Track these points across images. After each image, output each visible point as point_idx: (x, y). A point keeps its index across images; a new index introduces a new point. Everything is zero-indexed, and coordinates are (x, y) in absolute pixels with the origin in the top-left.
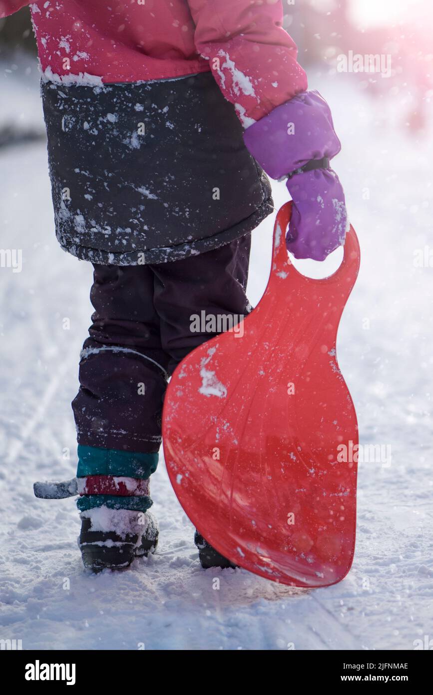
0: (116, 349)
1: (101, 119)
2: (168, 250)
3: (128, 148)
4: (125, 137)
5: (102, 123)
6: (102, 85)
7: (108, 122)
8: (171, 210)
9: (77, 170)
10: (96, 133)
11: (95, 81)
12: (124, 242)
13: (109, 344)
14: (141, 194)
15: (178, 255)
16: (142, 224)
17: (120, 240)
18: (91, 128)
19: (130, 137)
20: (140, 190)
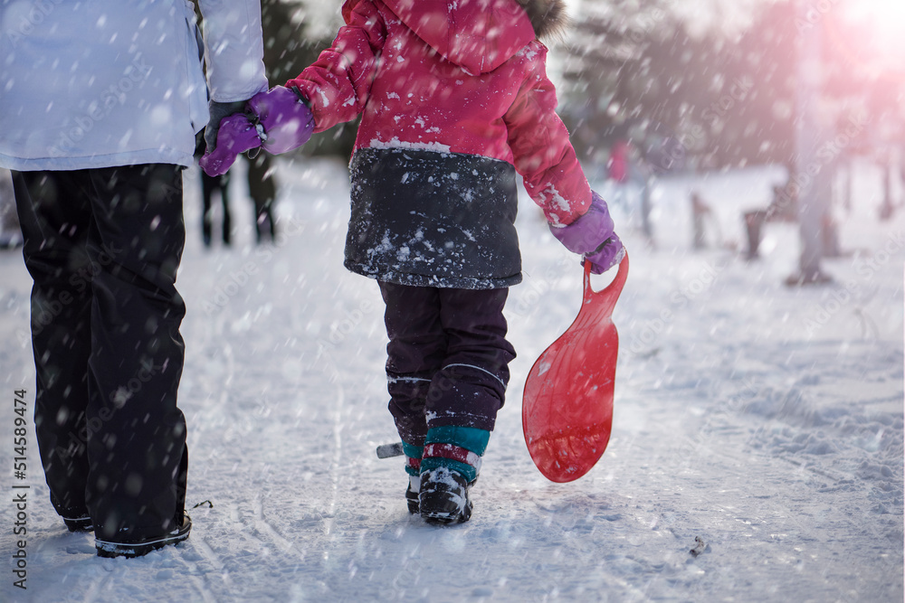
0: (407, 379)
1: (445, 176)
2: (476, 280)
3: (462, 200)
4: (461, 191)
5: (445, 179)
6: (449, 152)
7: (451, 178)
8: (481, 251)
9: (413, 212)
10: (439, 185)
11: (444, 149)
12: (445, 269)
13: (402, 375)
14: (465, 236)
15: (482, 285)
16: (461, 257)
17: (442, 268)
18: (435, 182)
19: (466, 193)
20: (465, 232)
